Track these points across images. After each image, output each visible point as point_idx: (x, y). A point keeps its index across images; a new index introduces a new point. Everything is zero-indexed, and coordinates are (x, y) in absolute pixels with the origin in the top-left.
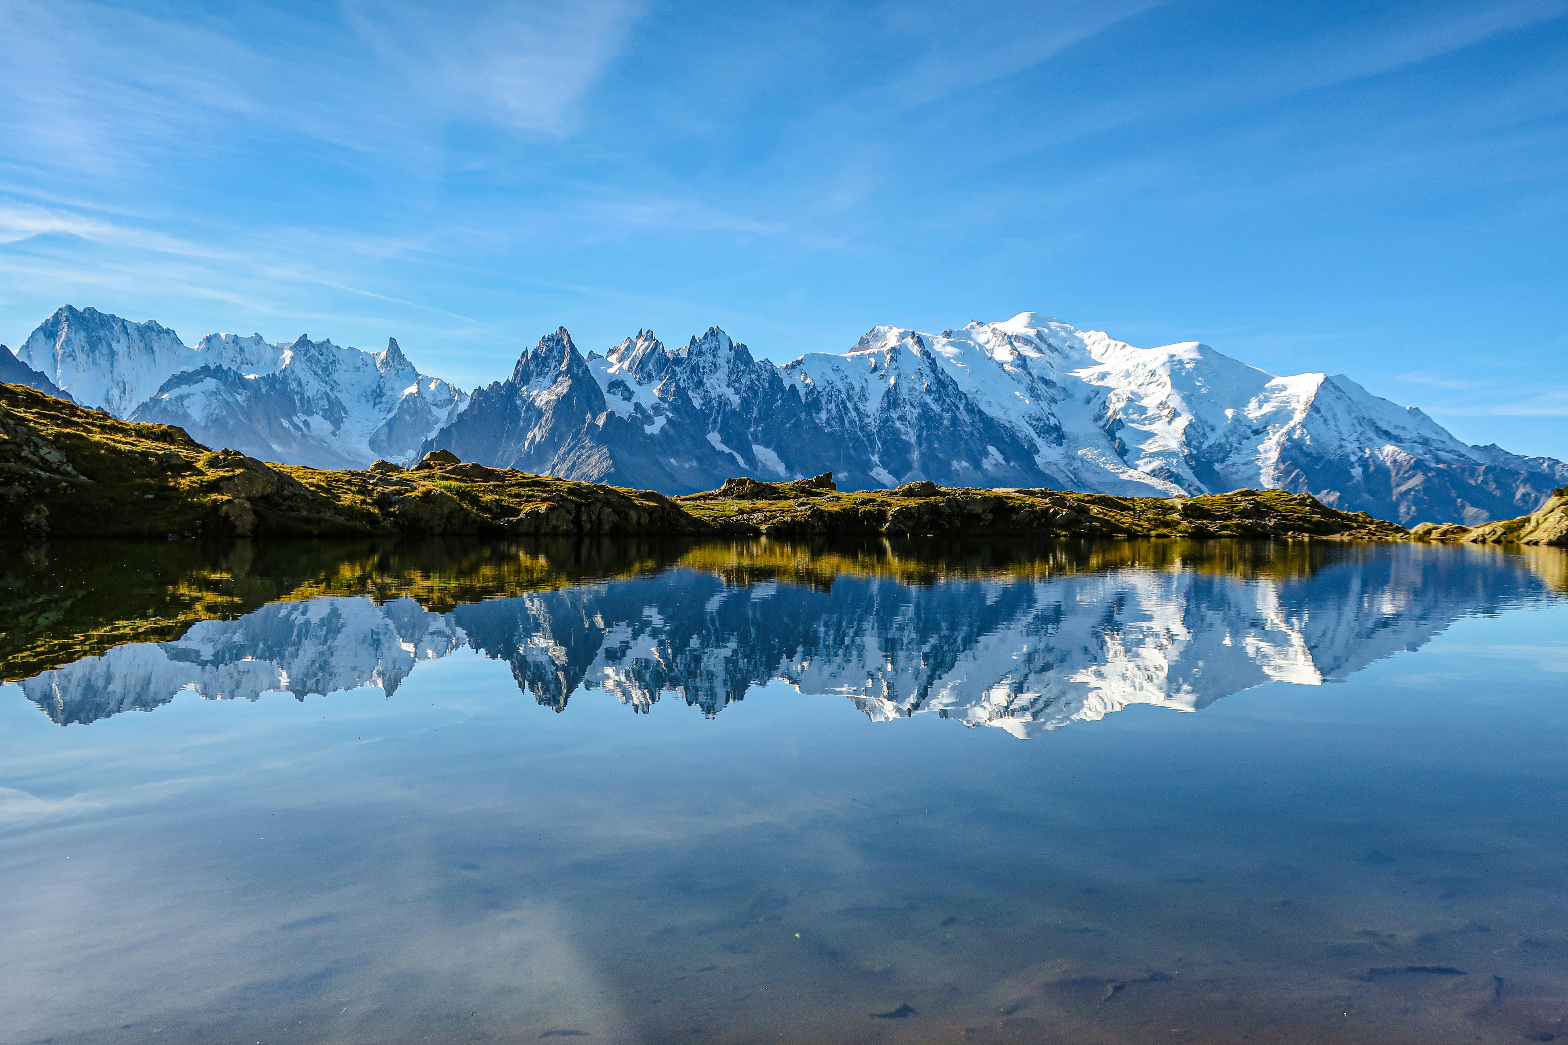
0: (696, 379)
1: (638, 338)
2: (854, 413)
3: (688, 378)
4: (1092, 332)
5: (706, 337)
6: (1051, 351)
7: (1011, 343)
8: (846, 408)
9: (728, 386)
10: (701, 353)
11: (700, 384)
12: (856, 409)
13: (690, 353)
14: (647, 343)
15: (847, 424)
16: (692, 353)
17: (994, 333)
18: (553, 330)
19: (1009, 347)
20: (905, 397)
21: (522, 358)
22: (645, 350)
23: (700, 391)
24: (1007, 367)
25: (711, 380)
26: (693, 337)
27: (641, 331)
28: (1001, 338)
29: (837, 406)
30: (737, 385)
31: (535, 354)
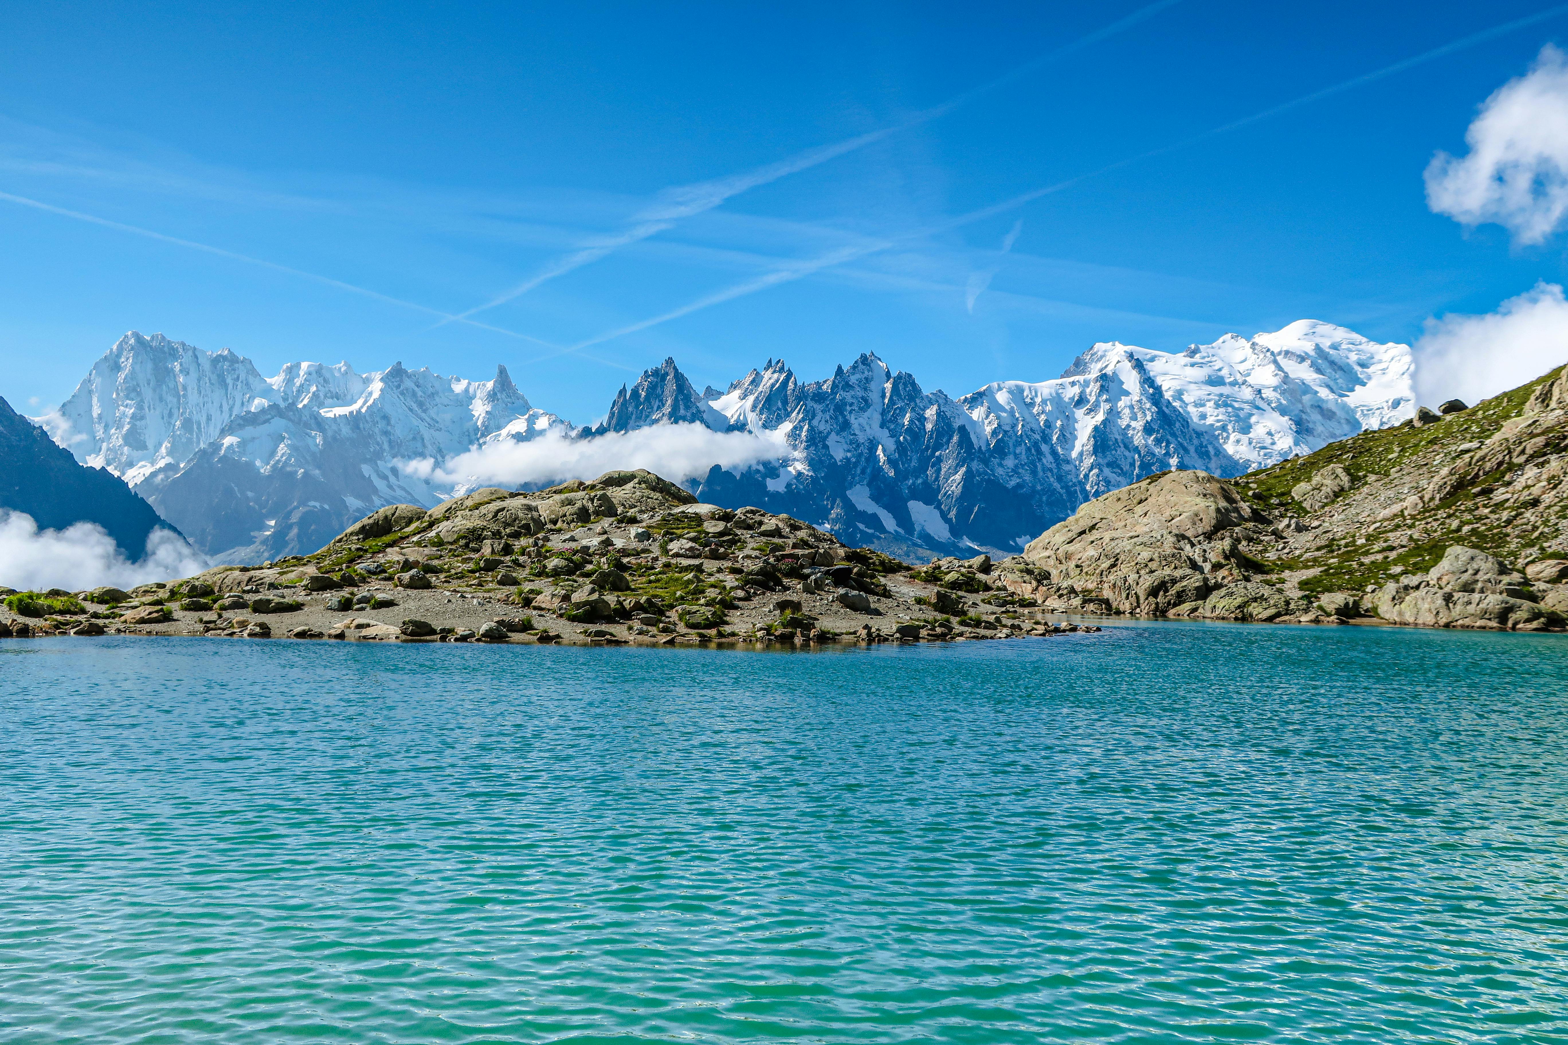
0: (841, 419)
1: (766, 369)
2: (1050, 458)
3: (831, 418)
4: (1390, 344)
5: (854, 367)
6: (1334, 370)
7: (1275, 362)
8: (1039, 452)
9: (882, 427)
10: (848, 386)
11: (845, 426)
12: (1054, 453)
13: (834, 386)
14: (776, 375)
15: (1041, 474)
16: (837, 386)
17: (1254, 349)
18: (658, 363)
19: (1272, 367)
20: (1118, 437)
21: (619, 397)
22: (773, 385)
23: (844, 434)
24: (1266, 393)
25: (861, 420)
26: (840, 368)
27: (770, 361)
28: (1262, 356)
29: (1028, 449)
30: (892, 427)
31: (635, 393)
